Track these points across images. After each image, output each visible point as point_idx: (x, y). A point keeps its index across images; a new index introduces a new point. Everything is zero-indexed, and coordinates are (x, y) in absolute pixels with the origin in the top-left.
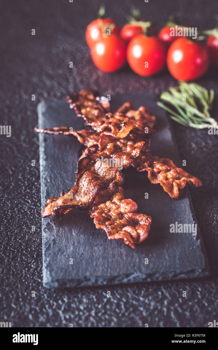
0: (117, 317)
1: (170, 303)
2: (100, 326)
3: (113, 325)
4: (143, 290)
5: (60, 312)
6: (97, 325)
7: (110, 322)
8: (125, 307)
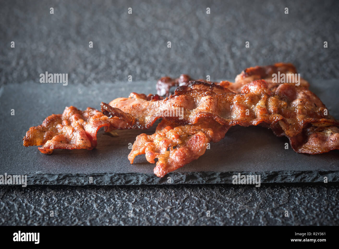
0: (196, 216)
1: (260, 207)
2: (174, 224)
3: (188, 224)
4: (232, 189)
5: (130, 204)
6: (171, 222)
7: (185, 221)
8: (206, 205)
